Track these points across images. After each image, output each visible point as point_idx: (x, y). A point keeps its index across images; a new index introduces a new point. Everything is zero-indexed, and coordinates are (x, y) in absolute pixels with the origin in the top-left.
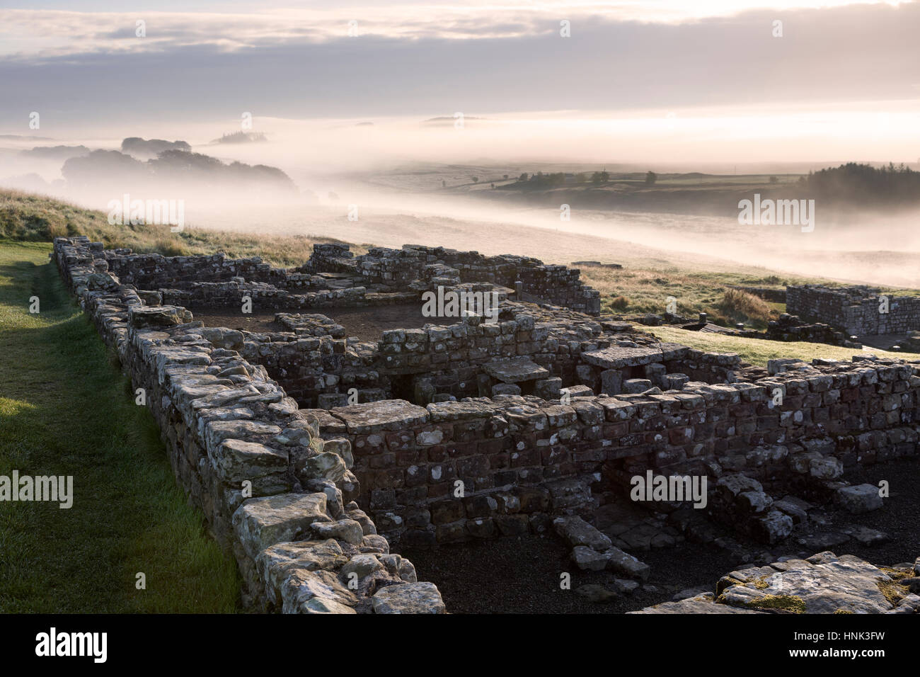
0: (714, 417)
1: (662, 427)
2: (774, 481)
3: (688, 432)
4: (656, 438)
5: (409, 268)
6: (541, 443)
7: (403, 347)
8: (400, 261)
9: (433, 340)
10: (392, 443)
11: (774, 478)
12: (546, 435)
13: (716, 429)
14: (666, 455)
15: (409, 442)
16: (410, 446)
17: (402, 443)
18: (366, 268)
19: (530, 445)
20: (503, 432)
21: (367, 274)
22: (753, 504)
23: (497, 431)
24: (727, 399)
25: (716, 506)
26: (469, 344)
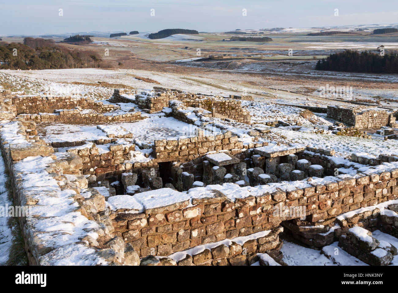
0: (343, 194)
1: (316, 201)
2: (373, 227)
3: (329, 203)
4: (312, 207)
5: (161, 101)
6: (252, 213)
7: (165, 148)
8: (157, 98)
9: (180, 144)
10: (170, 218)
11: (373, 225)
12: (254, 208)
13: (343, 200)
14: (317, 216)
15: (180, 217)
16: (180, 219)
17: (175, 218)
18: (140, 101)
19: (246, 215)
20: (232, 208)
21: (141, 104)
22: (370, 246)
23: (229, 208)
24: (349, 184)
25: (346, 244)
26: (199, 145)
